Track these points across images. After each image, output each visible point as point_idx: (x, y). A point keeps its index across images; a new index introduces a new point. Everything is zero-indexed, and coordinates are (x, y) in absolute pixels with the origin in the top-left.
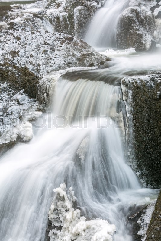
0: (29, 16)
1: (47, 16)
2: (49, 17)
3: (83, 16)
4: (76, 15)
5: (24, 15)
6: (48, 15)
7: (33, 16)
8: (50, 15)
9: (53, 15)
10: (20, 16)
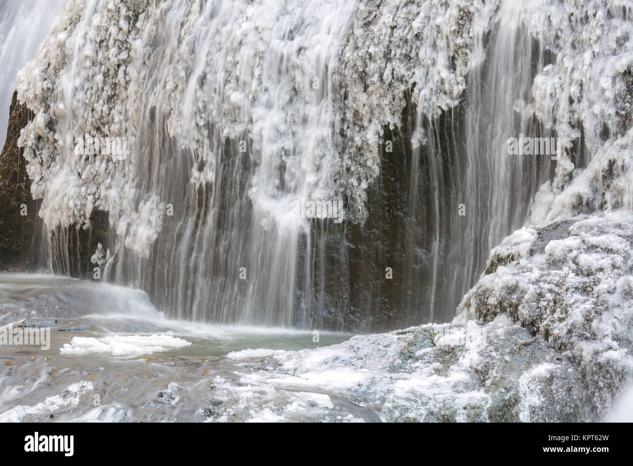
0: (313, 405)
1: (395, 408)
2: (407, 410)
3: (558, 408)
4: (527, 404)
5: (293, 398)
6: (402, 402)
7: (331, 406)
8: (408, 404)
9: (424, 404)
10: (271, 404)
